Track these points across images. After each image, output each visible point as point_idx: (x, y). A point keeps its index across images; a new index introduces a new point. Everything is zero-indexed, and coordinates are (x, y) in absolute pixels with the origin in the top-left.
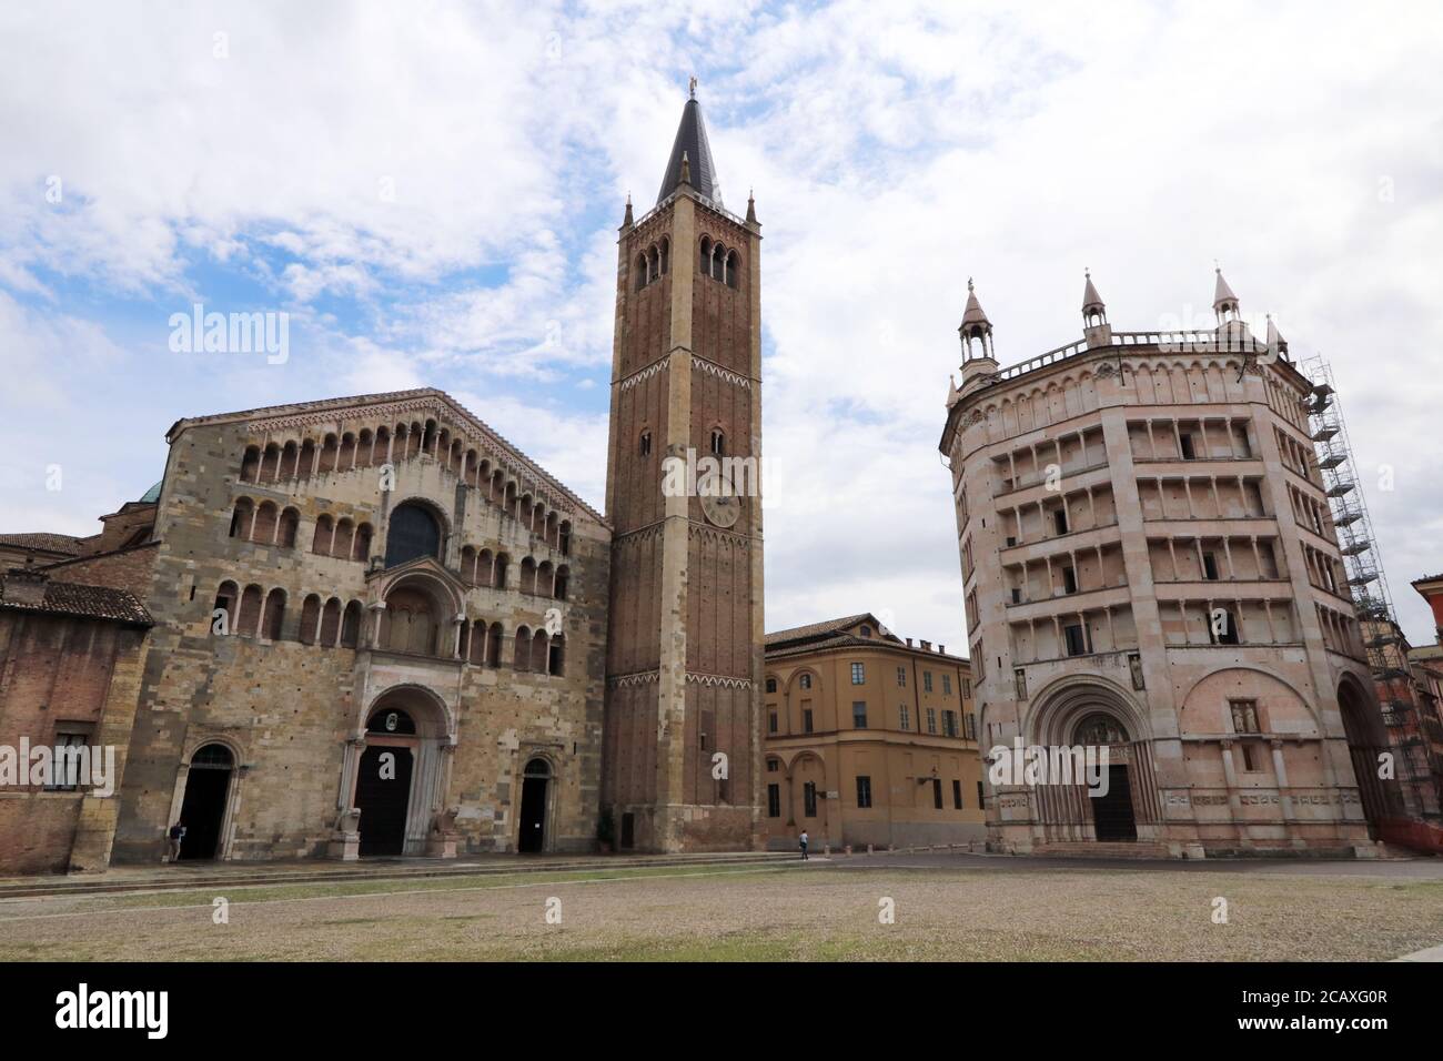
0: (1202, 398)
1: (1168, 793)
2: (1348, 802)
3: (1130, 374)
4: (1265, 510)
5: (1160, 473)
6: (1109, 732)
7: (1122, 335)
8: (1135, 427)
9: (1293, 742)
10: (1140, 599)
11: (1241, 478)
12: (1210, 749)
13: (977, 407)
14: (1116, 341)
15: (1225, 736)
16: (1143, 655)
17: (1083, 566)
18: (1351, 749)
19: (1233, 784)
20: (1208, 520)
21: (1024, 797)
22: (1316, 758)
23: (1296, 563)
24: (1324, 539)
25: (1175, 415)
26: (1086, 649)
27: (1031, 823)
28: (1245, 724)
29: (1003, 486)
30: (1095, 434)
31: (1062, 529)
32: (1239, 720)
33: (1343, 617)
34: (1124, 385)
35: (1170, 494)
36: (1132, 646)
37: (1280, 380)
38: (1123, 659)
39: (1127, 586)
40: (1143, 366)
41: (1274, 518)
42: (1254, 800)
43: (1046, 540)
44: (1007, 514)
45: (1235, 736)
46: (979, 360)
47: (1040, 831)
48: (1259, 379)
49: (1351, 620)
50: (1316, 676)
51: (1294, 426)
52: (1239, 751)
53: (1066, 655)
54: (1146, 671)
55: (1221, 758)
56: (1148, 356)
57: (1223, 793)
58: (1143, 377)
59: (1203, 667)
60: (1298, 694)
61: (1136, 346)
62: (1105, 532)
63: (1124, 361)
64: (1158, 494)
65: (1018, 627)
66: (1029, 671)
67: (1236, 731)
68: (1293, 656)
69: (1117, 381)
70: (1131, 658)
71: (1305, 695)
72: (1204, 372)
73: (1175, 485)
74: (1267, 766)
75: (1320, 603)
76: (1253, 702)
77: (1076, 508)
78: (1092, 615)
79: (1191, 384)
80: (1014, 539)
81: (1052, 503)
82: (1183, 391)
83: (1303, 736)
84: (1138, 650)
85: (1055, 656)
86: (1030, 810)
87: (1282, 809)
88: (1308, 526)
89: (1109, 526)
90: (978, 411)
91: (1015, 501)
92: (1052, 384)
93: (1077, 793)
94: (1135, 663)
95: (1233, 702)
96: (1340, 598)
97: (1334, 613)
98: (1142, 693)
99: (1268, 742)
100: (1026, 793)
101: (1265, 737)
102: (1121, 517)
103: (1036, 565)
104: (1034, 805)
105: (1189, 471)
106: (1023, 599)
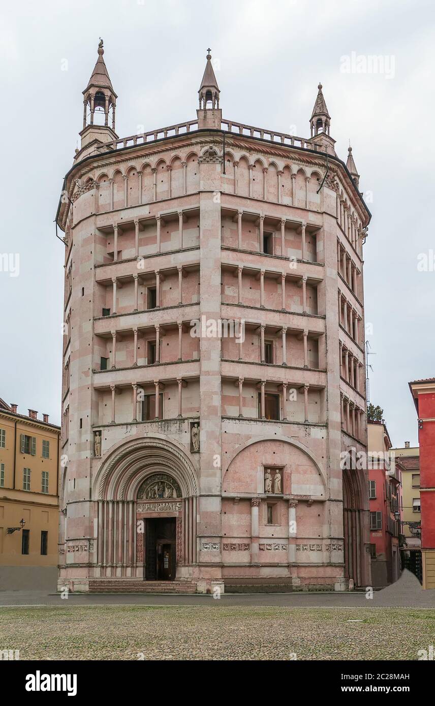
0: (286, 200)
1: (204, 541)
2: (335, 549)
3: (231, 164)
4: (319, 310)
5: (242, 262)
6: (166, 489)
7: (230, 124)
8: (228, 216)
9: (305, 502)
10: (208, 373)
11: (305, 278)
12: (244, 506)
13: (90, 175)
14: (224, 127)
15: (255, 496)
16: (203, 423)
17: (165, 341)
18: (344, 510)
19: (255, 534)
20: (274, 311)
21: (86, 543)
22: (319, 515)
23: (333, 359)
24: (356, 344)
25: (263, 211)
26: (157, 415)
27: (90, 566)
28: (273, 486)
29: (105, 257)
30: (192, 217)
31: (152, 303)
32: (269, 482)
33: (357, 409)
34: (224, 173)
35: (248, 283)
36: (195, 414)
37: (349, 203)
38: (186, 426)
39: (199, 361)
40: (243, 158)
41: (324, 318)
42: (269, 548)
43: (136, 313)
44: (105, 285)
45: (264, 496)
46: (99, 127)
47: (97, 572)
48: (333, 194)
49: (362, 413)
50: (331, 450)
51: (351, 245)
52: (265, 507)
53: (139, 419)
54: (203, 437)
55: (250, 513)
56: (250, 150)
57: (246, 541)
58: (242, 169)
59: (249, 437)
60: (315, 464)
61: (240, 136)
62: (188, 309)
63: (228, 149)
64: (238, 282)
65: (102, 392)
66: (106, 433)
67: (265, 492)
68: (318, 433)
69: (218, 167)
70: (193, 425)
71: (320, 465)
72: (293, 176)
73: (252, 275)
74: (283, 522)
75: (345, 394)
76: (281, 469)
77: (166, 286)
78: (166, 385)
79: (280, 186)
80: (109, 310)
81: (146, 278)
82: (273, 190)
83: (313, 498)
84: (199, 418)
85: (130, 420)
86: (90, 554)
87: (288, 554)
88: (347, 330)
89: (192, 305)
90: (92, 179)
91: (113, 272)
92: (162, 162)
93: (133, 541)
94: (195, 430)
95: (266, 468)
96: (358, 393)
97: (352, 404)
98: (196, 456)
99: (287, 501)
100: (89, 540)
101: (285, 497)
102: (204, 296)
103: (125, 336)
104: (94, 551)
105: (266, 265)
106: (109, 367)
